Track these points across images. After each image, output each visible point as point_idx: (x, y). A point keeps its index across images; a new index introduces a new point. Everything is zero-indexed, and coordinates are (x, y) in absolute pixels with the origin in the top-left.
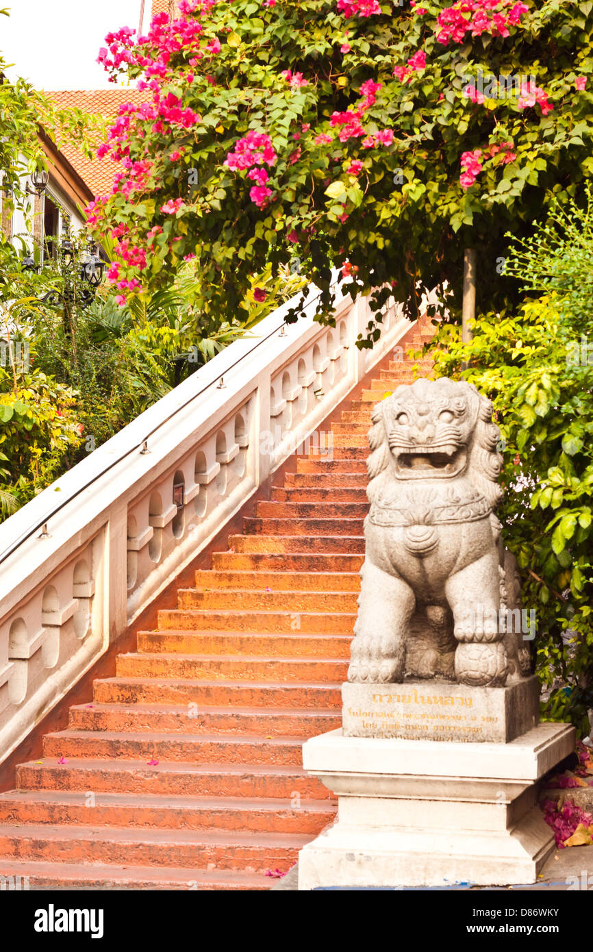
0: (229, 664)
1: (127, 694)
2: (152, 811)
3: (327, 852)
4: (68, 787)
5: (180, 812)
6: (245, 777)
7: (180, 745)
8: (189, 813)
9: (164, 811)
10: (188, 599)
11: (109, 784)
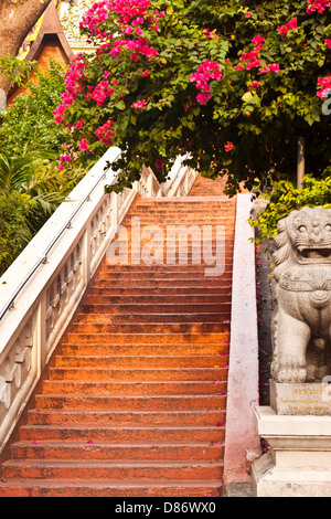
0: (112, 385)
1: (56, 403)
2: (105, 469)
3: (274, 483)
4: (44, 458)
5: (122, 469)
6: (153, 448)
7: (105, 431)
8: (128, 469)
9: (112, 469)
10: (69, 350)
11: (69, 455)
